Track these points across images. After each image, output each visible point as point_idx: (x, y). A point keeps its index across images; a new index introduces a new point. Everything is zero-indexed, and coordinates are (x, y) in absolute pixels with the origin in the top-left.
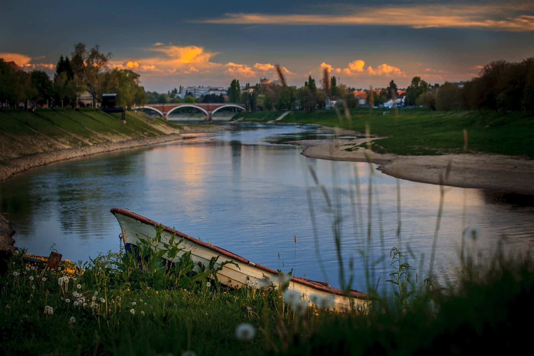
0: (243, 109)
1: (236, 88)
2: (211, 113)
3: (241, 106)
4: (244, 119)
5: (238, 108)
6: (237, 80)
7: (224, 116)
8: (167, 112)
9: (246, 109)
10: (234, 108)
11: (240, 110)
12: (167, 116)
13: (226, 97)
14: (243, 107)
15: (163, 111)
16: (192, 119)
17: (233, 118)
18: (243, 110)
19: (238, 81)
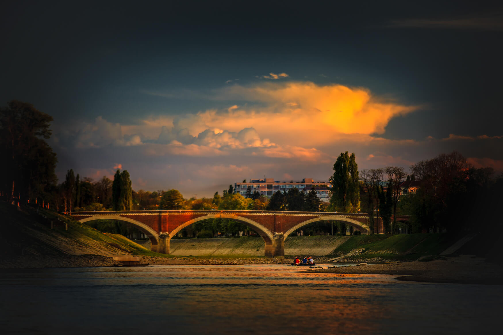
0: (364, 226)
1: (347, 176)
2: (281, 236)
3: (359, 220)
4: (363, 252)
5: (352, 225)
6: (349, 155)
7: (317, 245)
8: (170, 232)
9: (371, 228)
10: (343, 224)
11: (357, 232)
12: (168, 240)
13: (325, 197)
14: (364, 221)
15: (159, 230)
16: (239, 251)
17: (336, 251)
18: (365, 230)
19: (353, 156)
